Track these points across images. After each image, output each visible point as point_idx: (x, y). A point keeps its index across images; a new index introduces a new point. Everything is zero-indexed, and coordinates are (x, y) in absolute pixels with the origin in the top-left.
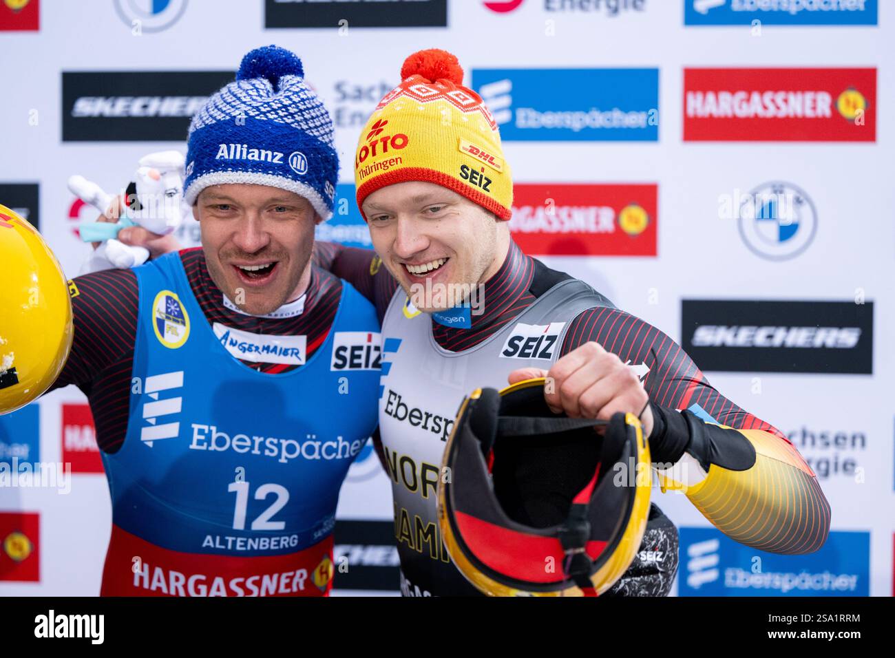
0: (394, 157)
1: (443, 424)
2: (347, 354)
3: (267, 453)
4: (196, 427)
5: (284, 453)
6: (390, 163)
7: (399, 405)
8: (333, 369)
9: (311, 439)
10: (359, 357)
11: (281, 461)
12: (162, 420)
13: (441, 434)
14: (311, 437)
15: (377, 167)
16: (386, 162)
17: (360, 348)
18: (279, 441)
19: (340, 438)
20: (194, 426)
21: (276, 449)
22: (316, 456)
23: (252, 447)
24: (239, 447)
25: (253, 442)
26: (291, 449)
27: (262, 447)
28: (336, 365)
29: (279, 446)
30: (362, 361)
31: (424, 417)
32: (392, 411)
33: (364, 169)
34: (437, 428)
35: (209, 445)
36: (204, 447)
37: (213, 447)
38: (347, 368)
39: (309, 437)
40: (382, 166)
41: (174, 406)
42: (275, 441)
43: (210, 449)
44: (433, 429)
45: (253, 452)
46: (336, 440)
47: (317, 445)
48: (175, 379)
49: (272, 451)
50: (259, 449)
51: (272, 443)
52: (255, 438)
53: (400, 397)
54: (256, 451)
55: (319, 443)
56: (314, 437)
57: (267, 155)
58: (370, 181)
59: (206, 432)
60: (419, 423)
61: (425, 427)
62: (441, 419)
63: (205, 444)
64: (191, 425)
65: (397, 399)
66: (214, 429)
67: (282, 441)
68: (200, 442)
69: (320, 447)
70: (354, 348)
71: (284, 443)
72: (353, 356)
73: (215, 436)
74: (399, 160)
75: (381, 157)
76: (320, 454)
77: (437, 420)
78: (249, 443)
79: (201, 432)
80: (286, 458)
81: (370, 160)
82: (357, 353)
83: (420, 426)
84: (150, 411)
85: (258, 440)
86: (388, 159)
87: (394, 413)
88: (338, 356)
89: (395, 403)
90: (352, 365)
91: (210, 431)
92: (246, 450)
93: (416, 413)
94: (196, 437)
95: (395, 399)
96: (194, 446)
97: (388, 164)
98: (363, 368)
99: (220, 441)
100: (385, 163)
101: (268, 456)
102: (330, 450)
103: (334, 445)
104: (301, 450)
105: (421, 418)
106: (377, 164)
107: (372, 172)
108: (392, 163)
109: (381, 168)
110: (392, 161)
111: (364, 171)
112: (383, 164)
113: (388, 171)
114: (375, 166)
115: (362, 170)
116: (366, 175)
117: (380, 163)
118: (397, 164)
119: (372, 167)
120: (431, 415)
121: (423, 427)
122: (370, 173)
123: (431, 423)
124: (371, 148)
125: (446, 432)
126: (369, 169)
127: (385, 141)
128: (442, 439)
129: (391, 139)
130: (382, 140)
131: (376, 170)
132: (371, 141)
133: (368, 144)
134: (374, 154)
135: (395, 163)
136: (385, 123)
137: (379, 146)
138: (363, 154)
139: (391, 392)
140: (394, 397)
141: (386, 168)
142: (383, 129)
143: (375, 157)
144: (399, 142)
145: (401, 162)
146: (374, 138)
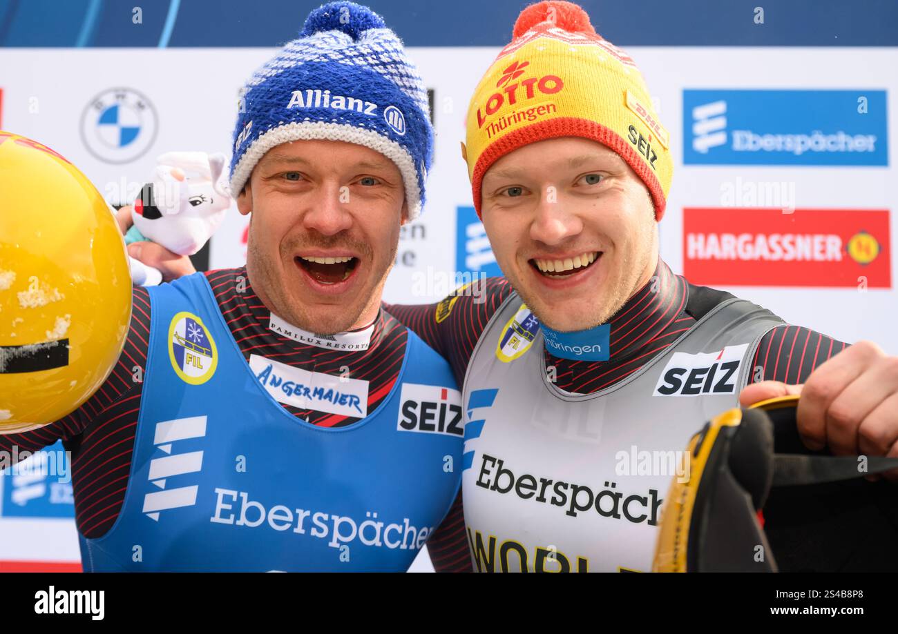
0: (544, 104)
1: (569, 493)
2: (417, 412)
3: (314, 532)
4: (221, 492)
5: (336, 535)
6: (538, 111)
7: (500, 472)
8: (400, 428)
9: (371, 518)
10: (432, 416)
11: (331, 544)
12: (174, 482)
13: (567, 506)
14: (372, 515)
15: (517, 118)
16: (533, 110)
17: (433, 406)
18: (330, 517)
19: (406, 521)
20: (217, 490)
21: (326, 528)
22: (376, 542)
23: (295, 524)
24: (278, 522)
25: (296, 516)
26: (346, 530)
27: (308, 524)
28: (404, 424)
29: (330, 524)
30: (436, 422)
31: (540, 485)
32: (489, 481)
33: (497, 122)
34: (559, 499)
35: (237, 517)
36: (230, 521)
37: (243, 521)
38: (417, 429)
39: (368, 514)
40: (527, 116)
41: (193, 462)
42: (326, 517)
43: (238, 523)
44: (554, 501)
45: (296, 530)
46: (401, 523)
47: (378, 526)
48: (195, 427)
49: (320, 530)
50: (303, 527)
51: (320, 519)
52: (298, 511)
53: (501, 462)
54: (299, 530)
55: (380, 525)
56: (375, 515)
57: (356, 105)
58: (507, 137)
59: (235, 499)
60: (531, 495)
61: (541, 499)
62: (565, 486)
63: (232, 516)
64: (214, 490)
65: (497, 465)
66: (244, 495)
67: (334, 517)
68: (225, 514)
69: (383, 530)
70: (426, 405)
71: (337, 520)
72: (425, 416)
73: (245, 506)
74: (551, 108)
75: (523, 104)
76: (382, 539)
77: (561, 488)
78: (290, 518)
79: (227, 499)
80: (339, 541)
81: (506, 110)
82: (429, 411)
83: (534, 498)
84: (159, 469)
85: (303, 514)
86: (536, 106)
87: (492, 483)
88: (406, 413)
89: (494, 471)
90: (423, 426)
91: (240, 499)
92: (287, 526)
93: (527, 482)
94: (220, 506)
95: (493, 466)
96: (217, 519)
97: (536, 113)
98: (436, 431)
99: (253, 514)
100: (531, 112)
101: (315, 537)
102: (394, 536)
103: (399, 529)
104: (357, 531)
105: (534, 487)
106: (518, 114)
107: (510, 124)
108: (541, 112)
109: (525, 118)
110: (541, 109)
111: (496, 125)
112: (528, 113)
113: (535, 122)
114: (514, 116)
115: (492, 124)
116: (498, 131)
117: (523, 113)
118: (549, 112)
119: (509, 119)
120: (550, 482)
121: (538, 499)
122: (506, 126)
123: (550, 492)
124: (506, 96)
125: (574, 504)
126: (505, 121)
127: (529, 84)
128: (568, 513)
129: (539, 81)
130: (524, 83)
131: (516, 121)
132: (507, 86)
133: (500, 90)
134: (512, 101)
135: (546, 111)
136: (526, 64)
137: (521, 92)
138: (494, 103)
139: (486, 458)
140: (491, 463)
141: (533, 118)
142: (523, 72)
143: (514, 105)
144: (550, 85)
145: (555, 111)
146: (511, 82)
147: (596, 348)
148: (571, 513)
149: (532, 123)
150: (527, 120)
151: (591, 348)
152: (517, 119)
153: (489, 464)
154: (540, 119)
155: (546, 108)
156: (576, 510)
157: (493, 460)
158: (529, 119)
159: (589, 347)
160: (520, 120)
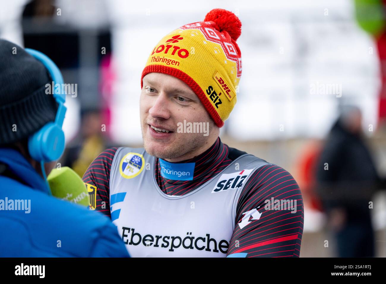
1: (170, 240)
6: (172, 62)
7: (133, 235)
13: (169, 247)
16: (170, 60)
31: (155, 239)
32: (128, 240)
33: (156, 57)
34: (166, 244)
40: (167, 61)
44: (163, 246)
53: (133, 230)
58: (156, 66)
60: (151, 244)
61: (156, 245)
62: (168, 238)
65: (131, 232)
74: (178, 63)
75: (169, 56)
77: (166, 239)
83: (153, 245)
87: (129, 241)
89: (130, 235)
93: (149, 238)
95: (129, 232)
97: (171, 62)
100: (169, 61)
105: (152, 240)
106: (165, 59)
107: (160, 61)
108: (173, 63)
109: (166, 62)
110: (174, 62)
111: (156, 58)
112: (168, 61)
113: (168, 66)
114: (163, 59)
115: (155, 57)
116: (155, 61)
117: (167, 59)
118: (176, 65)
119: (161, 59)
120: (161, 237)
121: (155, 246)
122: (158, 61)
123: (161, 242)
124: (166, 48)
125: (173, 245)
126: (159, 59)
127: (176, 48)
128: (170, 250)
129: (180, 49)
130: (175, 47)
131: (162, 61)
132: (168, 44)
133: (165, 45)
134: (166, 52)
135: (175, 64)
136: (181, 38)
137: (171, 50)
138: (160, 49)
139: (124, 228)
140: (128, 231)
141: (168, 64)
142: (178, 41)
143: (165, 54)
144: (183, 53)
145: (178, 65)
146: (171, 44)
147: (188, 174)
148: (171, 250)
149: (167, 66)
150: (166, 63)
151: (186, 173)
152: (163, 61)
153: (126, 232)
154: (171, 66)
155: (176, 62)
156: (173, 248)
157: (129, 229)
158: (167, 64)
159: (185, 173)
160: (164, 62)
